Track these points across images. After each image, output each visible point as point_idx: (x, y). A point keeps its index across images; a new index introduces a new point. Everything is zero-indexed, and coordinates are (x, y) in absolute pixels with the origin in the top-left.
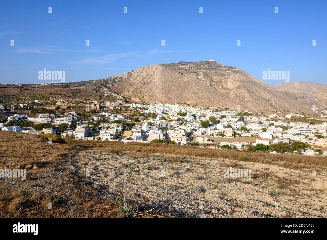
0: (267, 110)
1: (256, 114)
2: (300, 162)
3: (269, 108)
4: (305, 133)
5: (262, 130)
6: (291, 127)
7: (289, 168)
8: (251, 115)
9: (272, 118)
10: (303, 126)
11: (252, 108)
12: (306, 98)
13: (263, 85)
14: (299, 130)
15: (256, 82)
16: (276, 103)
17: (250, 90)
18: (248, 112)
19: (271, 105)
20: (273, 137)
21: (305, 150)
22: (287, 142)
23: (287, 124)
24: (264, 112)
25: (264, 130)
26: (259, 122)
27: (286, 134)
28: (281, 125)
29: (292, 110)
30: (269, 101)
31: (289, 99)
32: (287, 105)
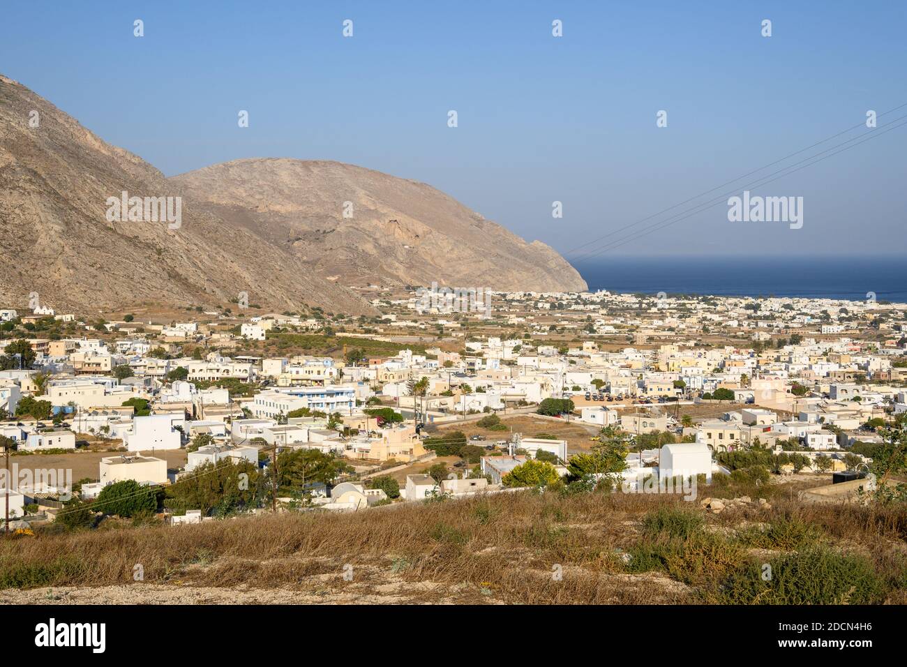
0: (152, 304)
1: (100, 326)
2: (297, 547)
3: (165, 292)
4: (328, 404)
5: (131, 410)
6: (267, 383)
7: (244, 586)
8: (72, 330)
9: (177, 344)
10: (319, 373)
11: (76, 295)
12: (329, 237)
13: (132, 171)
14: (302, 395)
15: (92, 150)
16: (195, 264)
17: (62, 193)
18: (57, 318)
19: (174, 276)
20: (184, 439)
21: (330, 487)
22: (252, 455)
23: (247, 366)
24: (138, 311)
25: (141, 408)
26: (114, 369)
27: (245, 417)
28: (219, 375)
29: (272, 300)
30: (159, 252)
31: (256, 241)
32: (245, 274)
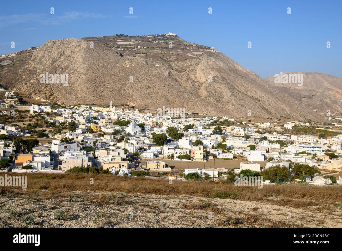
0: (257, 117)
1: (241, 123)
2: (305, 196)
3: (261, 113)
4: (312, 151)
5: (250, 148)
6: (292, 143)
8: (233, 124)
9: (264, 129)
10: (309, 140)
11: (234, 113)
12: (314, 97)
13: (252, 77)
14: (304, 147)
15: (240, 71)
16: (270, 105)
17: (231, 83)
18: (229, 120)
19: (264, 108)
20: (265, 159)
21: (312, 177)
22: (287, 165)
23: (286, 137)
24: (252, 119)
25: (253, 148)
26: (245, 136)
27: (285, 153)
28: (277, 139)
29: (294, 117)
30: (259, 101)
31: (290, 98)
32: (286, 108)
